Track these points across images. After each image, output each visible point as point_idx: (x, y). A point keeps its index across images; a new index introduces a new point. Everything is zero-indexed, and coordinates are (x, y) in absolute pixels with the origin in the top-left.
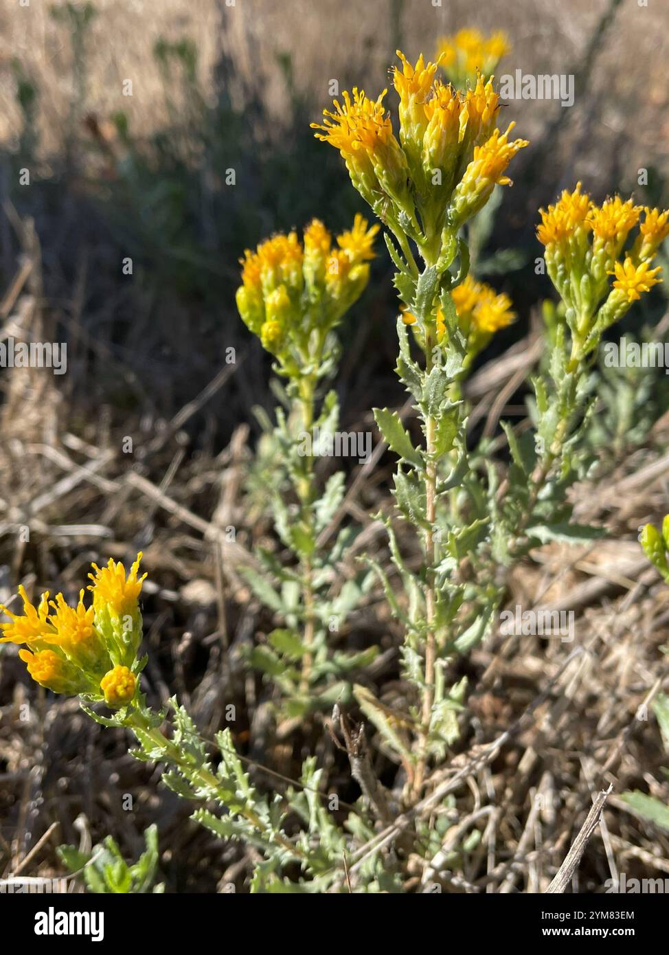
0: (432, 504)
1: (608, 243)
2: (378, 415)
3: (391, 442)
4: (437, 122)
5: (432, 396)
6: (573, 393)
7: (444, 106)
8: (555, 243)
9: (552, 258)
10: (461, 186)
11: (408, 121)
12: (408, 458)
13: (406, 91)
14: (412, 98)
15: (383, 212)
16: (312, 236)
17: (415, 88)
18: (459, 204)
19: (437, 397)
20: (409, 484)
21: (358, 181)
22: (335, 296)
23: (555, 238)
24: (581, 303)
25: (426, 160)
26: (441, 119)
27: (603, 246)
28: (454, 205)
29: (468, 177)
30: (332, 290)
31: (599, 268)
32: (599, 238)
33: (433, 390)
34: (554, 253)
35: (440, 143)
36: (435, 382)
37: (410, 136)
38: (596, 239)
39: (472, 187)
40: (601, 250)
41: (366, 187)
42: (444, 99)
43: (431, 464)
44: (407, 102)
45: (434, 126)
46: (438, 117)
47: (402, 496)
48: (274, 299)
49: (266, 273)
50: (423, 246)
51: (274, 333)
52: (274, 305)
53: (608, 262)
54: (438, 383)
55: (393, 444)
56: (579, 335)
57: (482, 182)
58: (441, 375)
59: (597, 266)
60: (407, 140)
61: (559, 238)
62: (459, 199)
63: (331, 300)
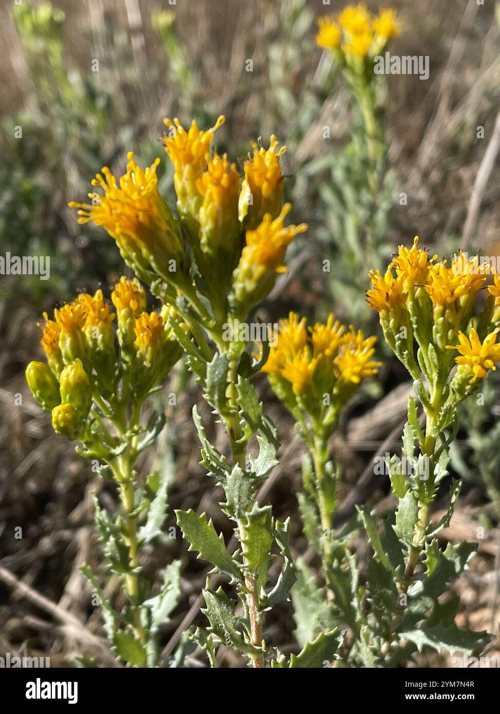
0: (256, 622)
1: (447, 311)
2: (181, 518)
3: (200, 549)
4: (211, 200)
5: (236, 500)
6: (432, 476)
7: (217, 183)
8: (388, 310)
9: (388, 327)
10: (239, 272)
11: (184, 194)
12: (222, 567)
13: (180, 162)
14: (187, 169)
15: (163, 294)
16: (118, 295)
17: (189, 159)
18: (238, 292)
19: (242, 501)
20: (220, 603)
21: (131, 261)
22: (147, 364)
23: (388, 305)
24: (432, 373)
25: (204, 240)
26: (216, 197)
27: (443, 314)
28: (234, 291)
29: (245, 263)
30: (143, 358)
31: (441, 338)
32: (437, 305)
33: (236, 493)
34: (389, 321)
35: (216, 221)
36: (238, 484)
37: (187, 210)
38: (435, 306)
39: (249, 274)
40: (442, 319)
41: (140, 267)
42: (217, 174)
43: (248, 575)
44: (181, 173)
45: (209, 203)
46: (211, 194)
47: (214, 616)
48: (68, 376)
49: (64, 340)
50: (211, 330)
51: (64, 420)
52: (68, 384)
53: (450, 332)
54: (241, 485)
55: (203, 551)
56: (431, 409)
57: (259, 270)
58: (244, 477)
59: (439, 335)
60: (185, 215)
61: (393, 305)
62: (238, 286)
63: (144, 368)
